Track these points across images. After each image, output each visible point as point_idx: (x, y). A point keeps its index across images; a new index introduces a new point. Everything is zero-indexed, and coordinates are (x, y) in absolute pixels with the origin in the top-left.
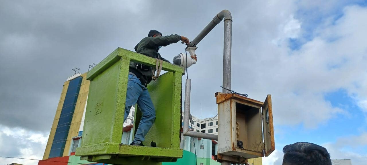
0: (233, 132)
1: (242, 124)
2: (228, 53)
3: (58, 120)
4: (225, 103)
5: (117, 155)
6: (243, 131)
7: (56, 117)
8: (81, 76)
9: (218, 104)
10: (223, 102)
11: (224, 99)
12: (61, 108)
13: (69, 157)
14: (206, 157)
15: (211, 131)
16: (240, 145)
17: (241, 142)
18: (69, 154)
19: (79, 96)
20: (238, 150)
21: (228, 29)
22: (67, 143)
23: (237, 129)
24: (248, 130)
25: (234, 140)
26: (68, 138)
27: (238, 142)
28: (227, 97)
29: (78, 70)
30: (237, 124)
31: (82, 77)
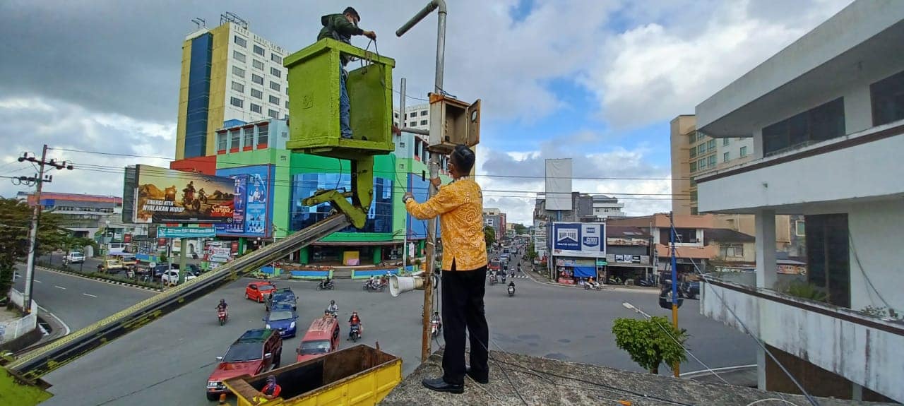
0: (442, 129)
1: (451, 121)
2: (441, 52)
3: (186, 104)
4: (437, 103)
5: (338, 147)
6: (451, 130)
7: (181, 99)
8: (209, 33)
9: (431, 104)
10: (435, 102)
11: (436, 100)
12: (187, 84)
13: (215, 156)
14: (406, 157)
15: (413, 124)
16: (447, 139)
17: (449, 137)
18: (215, 153)
19: (213, 67)
20: (445, 143)
21: (442, 25)
22: (209, 137)
23: (446, 126)
24: (455, 127)
25: (443, 136)
26: (209, 131)
27: (446, 137)
28: (439, 99)
29: (201, 23)
30: (446, 122)
31: (212, 35)
